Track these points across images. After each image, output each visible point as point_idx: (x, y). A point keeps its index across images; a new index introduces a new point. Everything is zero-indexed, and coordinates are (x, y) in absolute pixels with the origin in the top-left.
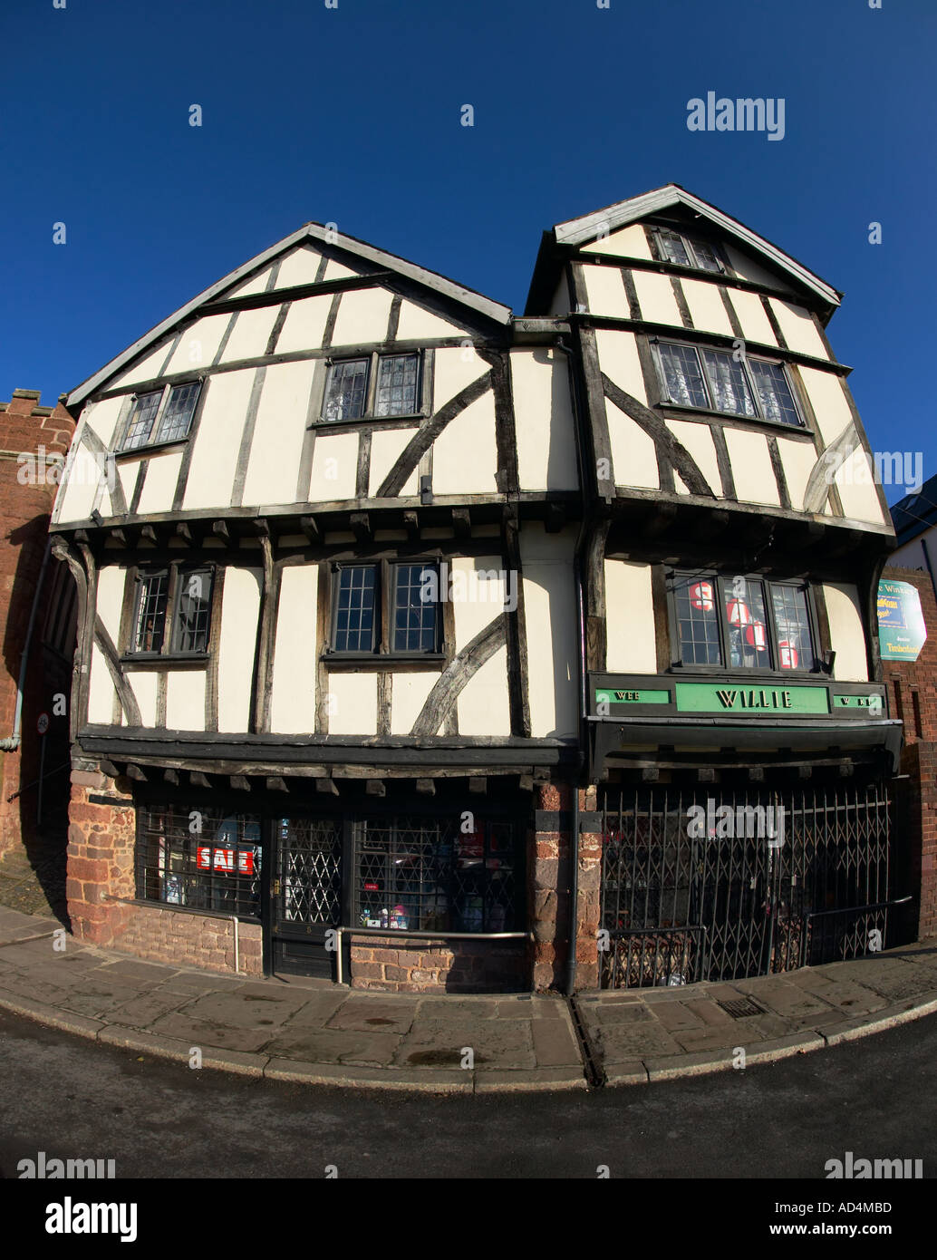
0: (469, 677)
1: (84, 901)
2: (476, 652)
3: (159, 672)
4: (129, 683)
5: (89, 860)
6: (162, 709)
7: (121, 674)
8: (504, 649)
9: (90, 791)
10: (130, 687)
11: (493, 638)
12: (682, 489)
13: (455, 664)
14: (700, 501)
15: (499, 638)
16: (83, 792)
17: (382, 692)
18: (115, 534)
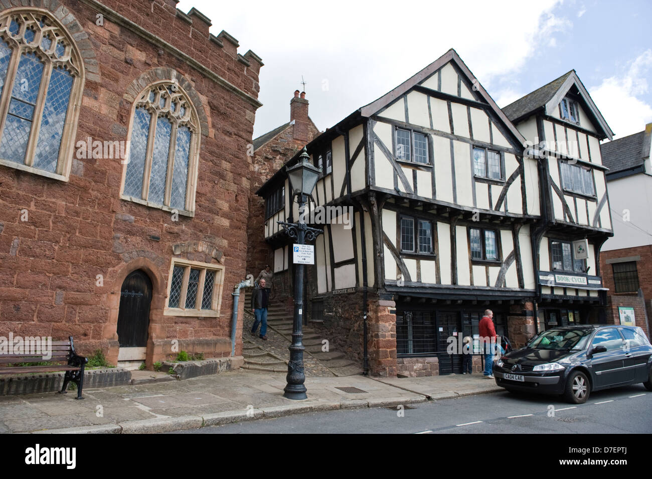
0: (507, 269)
1: (389, 359)
2: (508, 262)
3: (417, 260)
4: (404, 264)
5: (392, 339)
6: (419, 275)
7: (400, 259)
8: (515, 261)
9: (390, 308)
10: (405, 265)
11: (512, 258)
12: (568, 220)
13: (503, 265)
14: (571, 224)
15: (513, 258)
16: (386, 309)
17: (487, 272)
18: (405, 200)
